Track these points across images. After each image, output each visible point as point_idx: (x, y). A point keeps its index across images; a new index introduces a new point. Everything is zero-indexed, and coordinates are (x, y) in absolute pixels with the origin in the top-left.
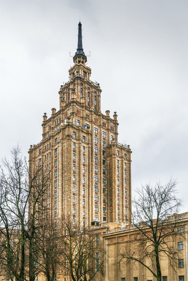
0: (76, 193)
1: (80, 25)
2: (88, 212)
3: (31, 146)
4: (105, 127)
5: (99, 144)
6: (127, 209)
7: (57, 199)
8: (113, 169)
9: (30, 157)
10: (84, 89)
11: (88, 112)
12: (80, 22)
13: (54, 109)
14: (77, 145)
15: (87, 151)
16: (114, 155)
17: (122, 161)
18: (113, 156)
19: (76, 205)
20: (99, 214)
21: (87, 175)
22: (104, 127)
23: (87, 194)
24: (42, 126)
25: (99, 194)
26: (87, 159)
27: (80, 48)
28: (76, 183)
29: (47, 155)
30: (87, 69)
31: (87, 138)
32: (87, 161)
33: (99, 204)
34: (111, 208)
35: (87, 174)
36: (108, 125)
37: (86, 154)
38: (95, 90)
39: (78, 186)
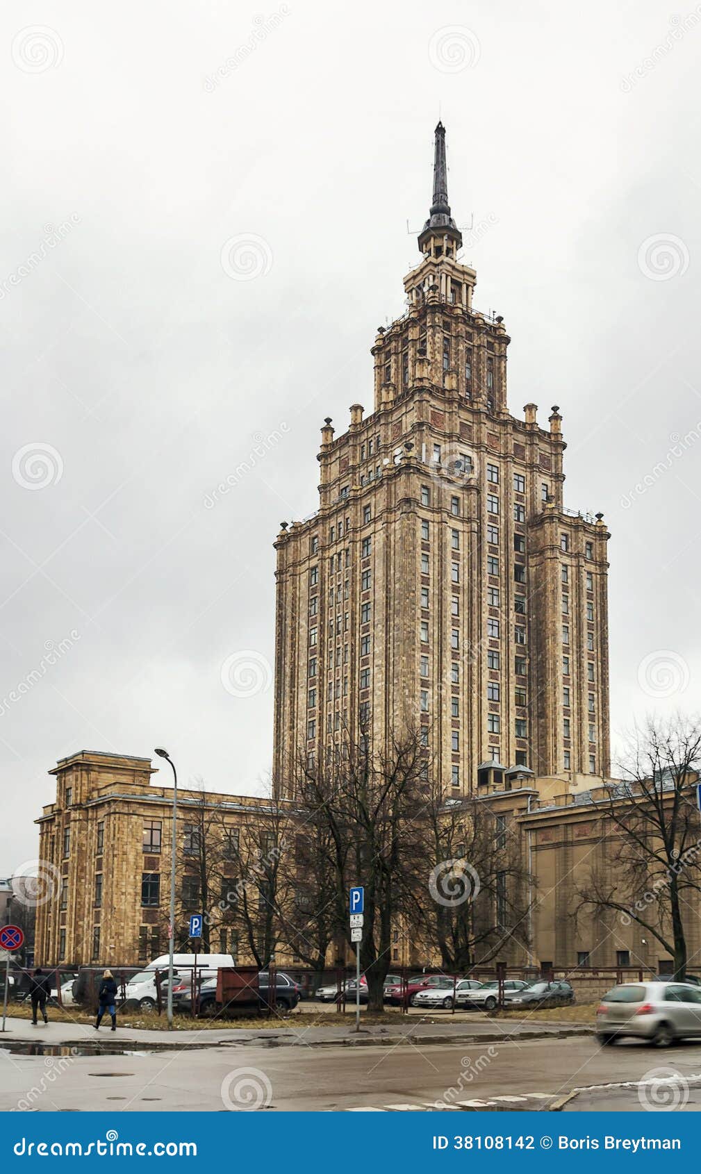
0: (430, 679)
1: (440, 131)
2: (466, 740)
3: (284, 525)
4: (523, 459)
5: (503, 515)
6: (596, 723)
7: (371, 698)
8: (549, 594)
9: (281, 559)
10: (453, 341)
11: (470, 417)
12: (440, 123)
13: (357, 409)
14: (434, 528)
15: (466, 544)
16: (553, 548)
17: (578, 566)
18: (549, 554)
19: (431, 717)
20: (504, 742)
21: (466, 622)
22: (517, 460)
23: (466, 680)
24: (319, 460)
25: (503, 678)
26: (466, 569)
27: (440, 208)
28: (431, 647)
29: (335, 557)
30: (464, 273)
31: (466, 502)
32: (466, 575)
33: (504, 709)
34: (542, 720)
35: (466, 617)
36: (532, 453)
37: (461, 552)
38: (490, 339)
39: (436, 657)
